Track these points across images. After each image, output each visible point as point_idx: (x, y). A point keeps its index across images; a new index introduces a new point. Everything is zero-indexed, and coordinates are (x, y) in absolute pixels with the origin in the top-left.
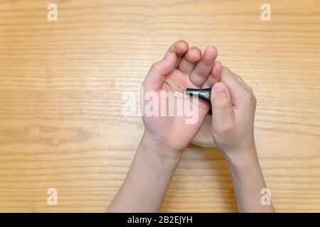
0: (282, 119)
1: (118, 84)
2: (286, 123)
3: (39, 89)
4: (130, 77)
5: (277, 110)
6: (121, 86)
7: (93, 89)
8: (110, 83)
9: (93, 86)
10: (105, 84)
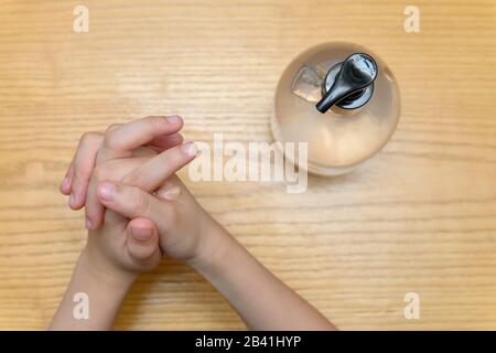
0: (444, 138)
1: (172, 87)
2: (450, 144)
3: (41, 99)
4: (193, 75)
5: (436, 123)
6: (177, 91)
7: (133, 96)
8: (158, 86)
9: (131, 92)
10: (150, 87)
